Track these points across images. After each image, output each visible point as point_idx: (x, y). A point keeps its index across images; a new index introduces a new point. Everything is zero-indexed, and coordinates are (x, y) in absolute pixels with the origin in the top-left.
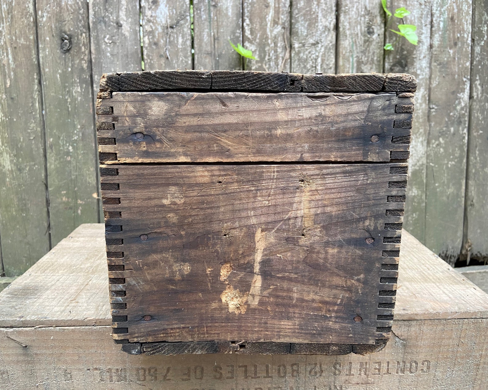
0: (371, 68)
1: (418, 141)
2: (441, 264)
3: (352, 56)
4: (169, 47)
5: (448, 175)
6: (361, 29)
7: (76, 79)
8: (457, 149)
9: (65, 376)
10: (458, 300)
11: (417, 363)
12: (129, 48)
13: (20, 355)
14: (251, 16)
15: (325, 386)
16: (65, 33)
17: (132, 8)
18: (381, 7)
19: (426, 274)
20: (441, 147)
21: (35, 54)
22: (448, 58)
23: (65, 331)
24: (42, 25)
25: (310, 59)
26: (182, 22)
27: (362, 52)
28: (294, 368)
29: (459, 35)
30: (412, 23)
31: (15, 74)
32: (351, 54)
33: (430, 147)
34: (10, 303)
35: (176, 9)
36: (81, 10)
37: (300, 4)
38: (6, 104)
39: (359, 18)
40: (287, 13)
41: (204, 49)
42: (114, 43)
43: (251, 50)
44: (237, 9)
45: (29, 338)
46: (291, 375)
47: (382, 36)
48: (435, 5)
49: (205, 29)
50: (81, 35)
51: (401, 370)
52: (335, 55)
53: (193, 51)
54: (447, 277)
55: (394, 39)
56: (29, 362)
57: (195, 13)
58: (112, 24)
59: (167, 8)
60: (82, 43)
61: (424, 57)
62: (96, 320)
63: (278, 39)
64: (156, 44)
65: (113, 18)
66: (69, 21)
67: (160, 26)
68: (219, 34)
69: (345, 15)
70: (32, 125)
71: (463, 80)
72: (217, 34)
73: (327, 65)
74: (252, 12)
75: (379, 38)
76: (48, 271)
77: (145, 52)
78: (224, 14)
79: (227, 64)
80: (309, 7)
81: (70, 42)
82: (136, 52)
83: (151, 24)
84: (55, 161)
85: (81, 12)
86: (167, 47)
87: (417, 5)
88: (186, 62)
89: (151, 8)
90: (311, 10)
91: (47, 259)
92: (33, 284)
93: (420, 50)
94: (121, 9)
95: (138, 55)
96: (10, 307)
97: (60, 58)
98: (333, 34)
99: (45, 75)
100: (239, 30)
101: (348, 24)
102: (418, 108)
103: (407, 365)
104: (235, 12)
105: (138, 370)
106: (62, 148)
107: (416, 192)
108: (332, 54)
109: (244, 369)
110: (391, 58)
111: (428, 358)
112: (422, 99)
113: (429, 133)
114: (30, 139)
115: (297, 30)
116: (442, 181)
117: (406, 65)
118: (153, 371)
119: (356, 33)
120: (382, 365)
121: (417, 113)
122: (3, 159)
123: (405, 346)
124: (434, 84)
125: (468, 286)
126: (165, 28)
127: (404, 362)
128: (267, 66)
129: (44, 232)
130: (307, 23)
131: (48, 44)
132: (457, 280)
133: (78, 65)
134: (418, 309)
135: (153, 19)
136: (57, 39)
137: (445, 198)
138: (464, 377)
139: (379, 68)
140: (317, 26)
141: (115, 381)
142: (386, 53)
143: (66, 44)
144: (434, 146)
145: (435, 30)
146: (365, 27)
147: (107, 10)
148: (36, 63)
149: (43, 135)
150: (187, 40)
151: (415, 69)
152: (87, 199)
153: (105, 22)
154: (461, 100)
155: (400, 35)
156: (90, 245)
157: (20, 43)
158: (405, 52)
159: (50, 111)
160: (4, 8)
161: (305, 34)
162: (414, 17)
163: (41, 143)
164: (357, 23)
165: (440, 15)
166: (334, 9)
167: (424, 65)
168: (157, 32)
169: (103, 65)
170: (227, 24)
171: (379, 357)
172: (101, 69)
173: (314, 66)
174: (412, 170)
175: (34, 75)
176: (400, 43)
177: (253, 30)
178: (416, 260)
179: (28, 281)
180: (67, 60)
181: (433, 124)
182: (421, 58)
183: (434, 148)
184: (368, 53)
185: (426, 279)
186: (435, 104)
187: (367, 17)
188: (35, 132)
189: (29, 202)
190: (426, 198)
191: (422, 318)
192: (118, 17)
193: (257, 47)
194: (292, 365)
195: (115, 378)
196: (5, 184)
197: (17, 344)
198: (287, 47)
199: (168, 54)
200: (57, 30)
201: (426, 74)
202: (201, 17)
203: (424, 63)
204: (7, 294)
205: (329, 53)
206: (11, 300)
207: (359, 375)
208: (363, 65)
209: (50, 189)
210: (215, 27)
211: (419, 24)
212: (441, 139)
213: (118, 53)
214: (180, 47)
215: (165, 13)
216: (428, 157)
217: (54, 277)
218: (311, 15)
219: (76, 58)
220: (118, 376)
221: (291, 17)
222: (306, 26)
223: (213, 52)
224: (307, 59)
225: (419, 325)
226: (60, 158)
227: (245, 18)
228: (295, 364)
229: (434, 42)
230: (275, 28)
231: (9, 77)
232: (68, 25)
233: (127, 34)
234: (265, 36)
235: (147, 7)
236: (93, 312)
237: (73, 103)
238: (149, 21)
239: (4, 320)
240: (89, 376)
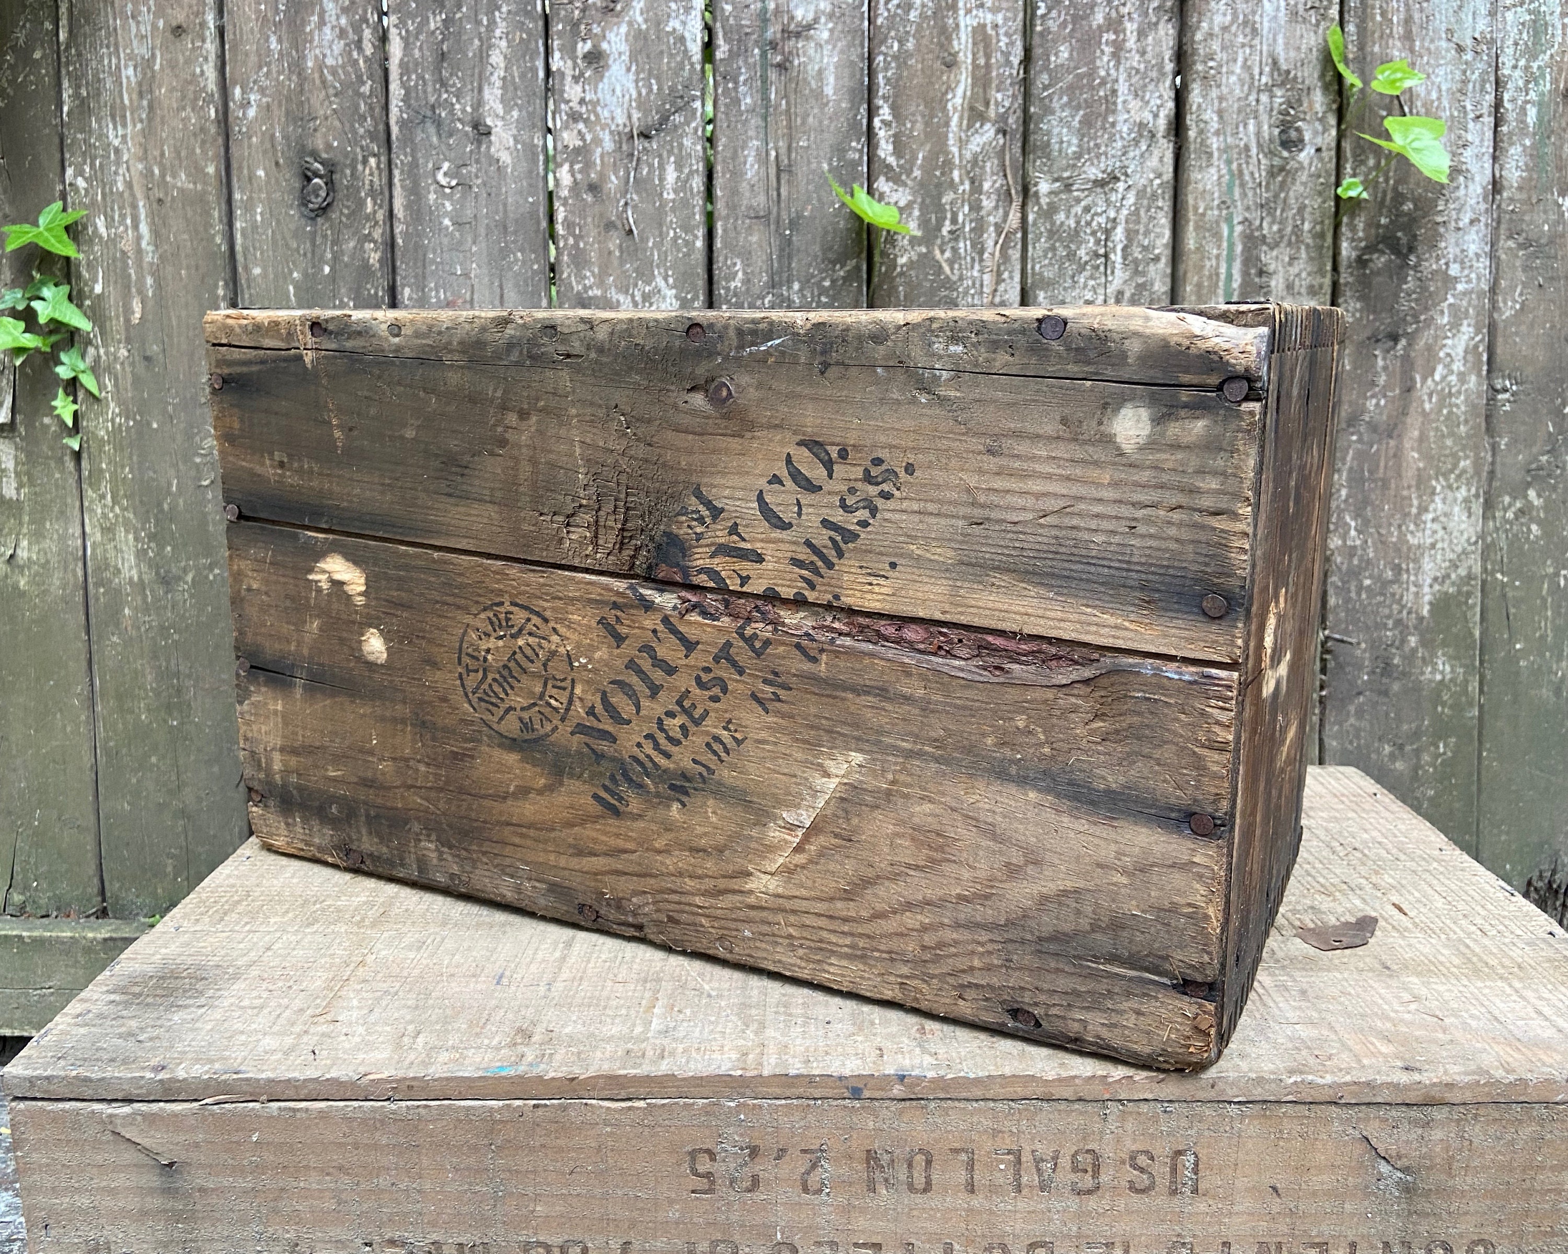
0: (1293, 259)
1: (1455, 500)
2: (1527, 914)
3: (1229, 220)
4: (635, 197)
5: (1557, 613)
6: (1258, 134)
7: (346, 298)
11: (1449, 1249)
12: (510, 201)
13: (151, 1191)
14: (896, 96)
16: (315, 154)
17: (523, 76)
18: (1327, 60)
19: (1478, 949)
20: (1532, 520)
21: (221, 221)
22: (1554, 225)
23: (298, 1115)
24: (244, 129)
25: (1088, 231)
26: (677, 118)
27: (1261, 206)
30: (1430, 112)
31: (159, 285)
32: (1225, 213)
33: (1494, 518)
34: (121, 1021)
35: (658, 79)
36: (364, 83)
37: (1056, 55)
38: (129, 376)
39: (1252, 98)
40: (1012, 84)
41: (745, 203)
42: (464, 185)
43: (896, 203)
44: (852, 75)
45: (182, 1138)
47: (1329, 155)
48: (1510, 51)
49: (751, 138)
50: (365, 162)
52: (1170, 215)
54: (1549, 960)
55: (1371, 162)
56: (177, 1216)
57: (720, 90)
58: (460, 126)
59: (632, 76)
60: (367, 187)
61: (1473, 222)
62: (397, 1081)
63: (983, 168)
64: (593, 188)
65: (463, 107)
66: (326, 118)
67: (607, 132)
68: (793, 155)
69: (1206, 87)
70: (208, 442)
72: (789, 157)
73: (1145, 249)
74: (900, 83)
75: (1321, 160)
76: (234, 916)
77: (560, 215)
78: (811, 90)
79: (816, 248)
80: (1086, 64)
81: (330, 184)
82: (533, 215)
83: (581, 126)
85: (366, 89)
86: (628, 196)
87: (1448, 50)
88: (687, 243)
89: (582, 74)
90: (1092, 73)
91: (228, 877)
92: (189, 960)
93: (1458, 199)
94: (488, 79)
95: (538, 223)
96: (120, 1036)
97: (297, 234)
98: (1166, 149)
99: (249, 287)
100: (858, 141)
101: (1215, 117)
102: (1454, 390)
104: (846, 82)
107: (1448, 668)
108: (1161, 214)
110: (1361, 226)
111: (1488, 1233)
112: (1465, 360)
113: (1492, 474)
114: (201, 487)
115: (1046, 138)
116: (1538, 635)
117: (1411, 249)
119: (1242, 144)
121: (1450, 405)
122: (115, 547)
123: (1408, 1190)
124: (1508, 310)
126: (624, 138)
127: (1406, 1244)
128: (948, 254)
129: (235, 780)
130: (1081, 113)
131: (260, 190)
133: (352, 257)
134: (1457, 1069)
135: (588, 111)
136: (288, 176)
137: (1546, 692)
139: (1321, 255)
140: (1113, 125)
142: (1342, 207)
143: (316, 190)
144: (1510, 515)
145: (1510, 133)
146: (1272, 126)
147: (443, 83)
148: (224, 247)
150: (691, 173)
151: (1442, 261)
153: (438, 123)
155: (1391, 152)
157: (174, 186)
158: (1408, 206)
160: (128, 78)
161: (1073, 149)
162: (1439, 91)
164: (1247, 112)
165: (1528, 82)
166: (1169, 67)
167: (1473, 248)
168: (599, 150)
169: (430, 256)
170: (821, 122)
171: (1324, 1227)
172: (424, 266)
173: (1102, 251)
174: (1433, 594)
175: (216, 287)
176: (1391, 173)
177: (904, 139)
178: (1439, 903)
179: (173, 949)
180: (319, 241)
181: (1503, 443)
182: (1461, 224)
183: (1511, 523)
184: (1283, 210)
185: (1476, 967)
186: (1510, 377)
187: (1279, 92)
188: (215, 465)
189: (190, 683)
190: (1481, 691)
191: (1468, 1096)
192: (479, 104)
193: (914, 193)
196: (117, 624)
197: (141, 1156)
198: (1013, 192)
199: (631, 220)
200: (289, 146)
201: (1479, 279)
202: (737, 101)
203: (1474, 242)
204: (108, 991)
205: (1153, 210)
206: (124, 1013)
208: (1264, 248)
210: (780, 132)
211: (1456, 113)
212: (1532, 494)
213: (475, 217)
214: (669, 195)
215: (625, 91)
216: (1487, 552)
217: (255, 937)
218: (1093, 88)
219: (346, 234)
221: (1027, 96)
222: (1076, 124)
223: (775, 210)
224: (1077, 231)
225: (1458, 1121)
227: (879, 102)
228: (1042, 1244)
229: (1504, 173)
230: (977, 131)
231: (140, 292)
232: (323, 130)
233: (505, 158)
234: (942, 159)
235: (569, 73)
236: (385, 1055)
238: (575, 117)
239: (103, 1079)
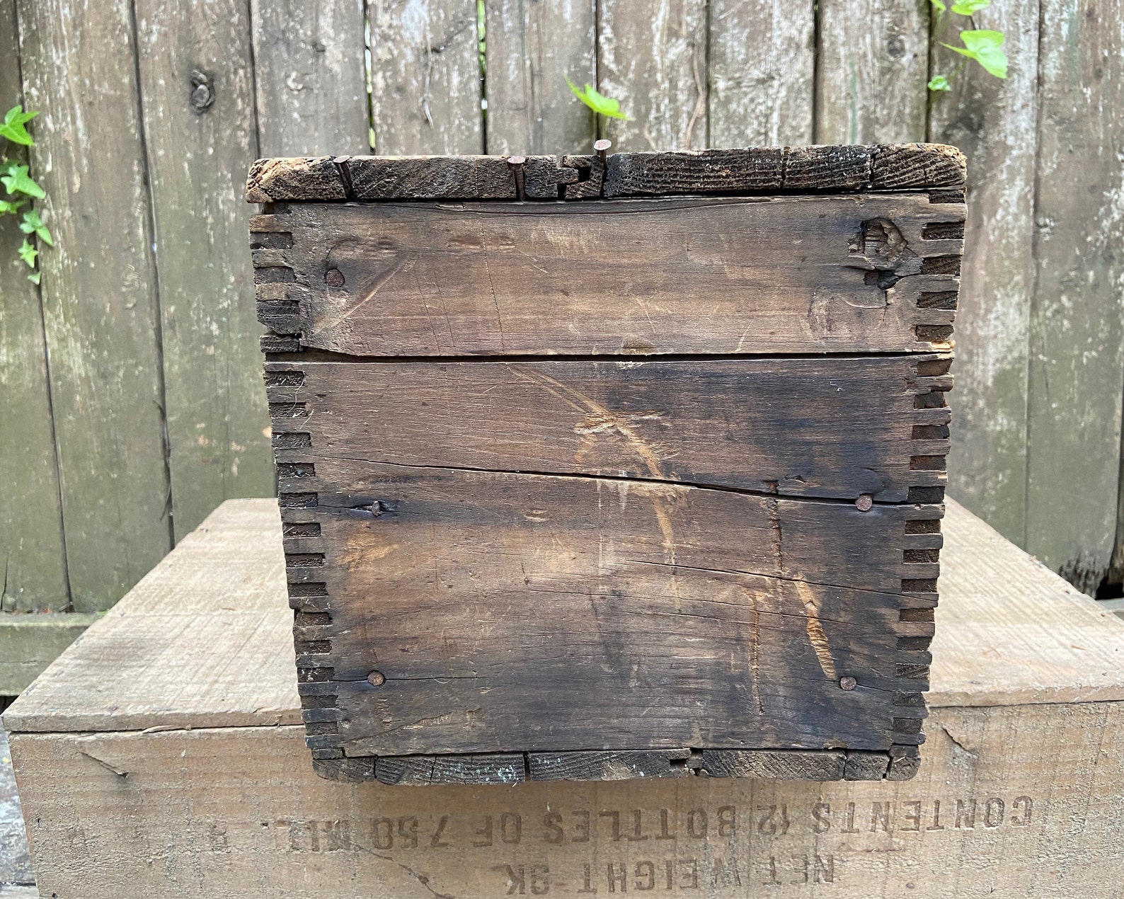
0: (897, 134)
1: (1011, 303)
2: (1050, 580)
3: (852, 106)
4: (431, 95)
5: (1081, 382)
6: (873, 44)
7: (225, 172)
8: (1102, 321)
9: (213, 838)
10: (1094, 659)
11: (1001, 804)
12: (341, 99)
13: (112, 793)
14: (616, 19)
15: (793, 857)
16: (199, 67)
17: (347, 8)
19: (1018, 603)
20: (1064, 317)
21: (134, 117)
22: (1080, 108)
23: (213, 738)
24: (149, 51)
25: (753, 116)
26: (459, 38)
27: (876, 96)
28: (724, 818)
29: (1106, 53)
30: (993, 26)
31: (91, 162)
32: (849, 102)
33: (1038, 316)
34: (85, 678)
35: (445, 9)
36: (233, 15)
38: (73, 230)
39: (868, 18)
40: (698, 10)
41: (509, 99)
42: (308, 88)
43: (617, 98)
44: (584, 5)
45: (131, 756)
46: (717, 832)
47: (923, 59)
49: (512, 52)
50: (236, 73)
51: (967, 818)
52: (811, 104)
53: (484, 105)
54: (1067, 609)
55: (952, 64)
56: (130, 810)
57: (489, 17)
58: (303, 45)
59: (426, 7)
60: (238, 90)
61: (1023, 106)
62: (282, 712)
63: (678, 71)
64: (400, 89)
65: (305, 32)
66: (207, 41)
67: (409, 48)
68: (543, 64)
69: (836, 11)
70: (131, 277)
71: (1116, 159)
72: (540, 65)
73: (793, 128)
74: (619, 11)
75: (917, 63)
76: (162, 605)
77: (377, 109)
78: (555, 16)
79: (560, 131)
81: (211, 89)
82: (358, 109)
83: (390, 44)
84: (181, 356)
85: (235, 19)
86: (425, 95)
88: (468, 128)
89: (389, 7)
91: (157, 579)
92: (132, 636)
93: (1013, 90)
94: (322, 11)
95: (361, 115)
96: (85, 688)
97: (189, 126)
98: (807, 56)
99: (156, 164)
100: (589, 52)
101: (842, 33)
102: (1010, 226)
103: (979, 809)
104: (580, 10)
105: (375, 823)
106: (195, 328)
107: (1005, 422)
108: (805, 103)
109: (611, 819)
110: (945, 110)
111: (1028, 792)
112: (1018, 205)
113: (1036, 285)
114: (127, 309)
115: (722, 49)
116: (1068, 397)
117: (980, 126)
118: (408, 825)
119: (861, 52)
120: (923, 808)
121: (1008, 237)
122: (68, 353)
123: (975, 764)
124: (1048, 169)
125: (1113, 629)
126: (422, 52)
127: (973, 801)
128: (654, 134)
129: (160, 515)
130: (748, 30)
131: (162, 94)
132: (1090, 617)
133: (229, 141)
134: (1006, 682)
135: (395, 33)
136: (181, 84)
137: (1073, 437)
138: (1108, 833)
139: (917, 132)
140: (770, 39)
141: (324, 850)
142: (932, 97)
143: (201, 93)
144: (1049, 314)
145: (1050, 43)
146: (882, 39)
147: (291, 14)
148: (137, 136)
149: (154, 298)
150: (470, 77)
151: (1002, 135)
152: (252, 441)
153: (288, 43)
154: (1113, 206)
155: (966, 57)
156: (250, 547)
157: (100, 93)
158: (978, 96)
159: (168, 246)
160: (65, 15)
161: (742, 56)
162: (1000, 12)
163: (150, 316)
164: (865, 29)
165: (1062, 5)
167: (1024, 125)
168: (403, 62)
169: (285, 140)
170: (562, 39)
171: (918, 791)
173: (763, 130)
174: (995, 370)
175: (132, 164)
176: (966, 72)
177: (621, 51)
178: (991, 573)
179: (120, 628)
180: (204, 130)
181: (1044, 263)
182: (1015, 108)
183: (1049, 319)
184: (890, 99)
185: (1018, 616)
186: (1049, 216)
187: (887, 14)
188: (136, 293)
189: (124, 448)
190: (1028, 438)
191: (1014, 701)
192: (316, 29)
193: (630, 90)
194: (721, 810)
195: (323, 843)
196: (72, 408)
197: (103, 769)
198: (700, 88)
199: (428, 112)
200: (182, 64)
201: (1028, 147)
202: (501, 25)
203: (1024, 121)
204: (75, 658)
205: (799, 101)
206: (87, 672)
207: (871, 830)
208: (877, 127)
209: (170, 419)
210: (533, 47)
211: (1011, 29)
212: (1064, 299)
213: (316, 111)
214: (454, 94)
215: (421, 18)
216: (1032, 341)
217: (178, 619)
218: (755, 12)
219: (224, 125)
220: (330, 837)
221: (709, 18)
222: (743, 38)
223: (530, 103)
224: (745, 117)
225: (1007, 718)
226: (192, 350)
227: (604, 24)
228: (728, 808)
229: (1045, 71)
230: (673, 45)
231: (79, 170)
232: (205, 50)
233: (336, 68)
234: (648, 65)
235: (380, 6)
236: (273, 695)
237: (219, 227)
238: (385, 37)
239: (74, 717)
240: (267, 838)
